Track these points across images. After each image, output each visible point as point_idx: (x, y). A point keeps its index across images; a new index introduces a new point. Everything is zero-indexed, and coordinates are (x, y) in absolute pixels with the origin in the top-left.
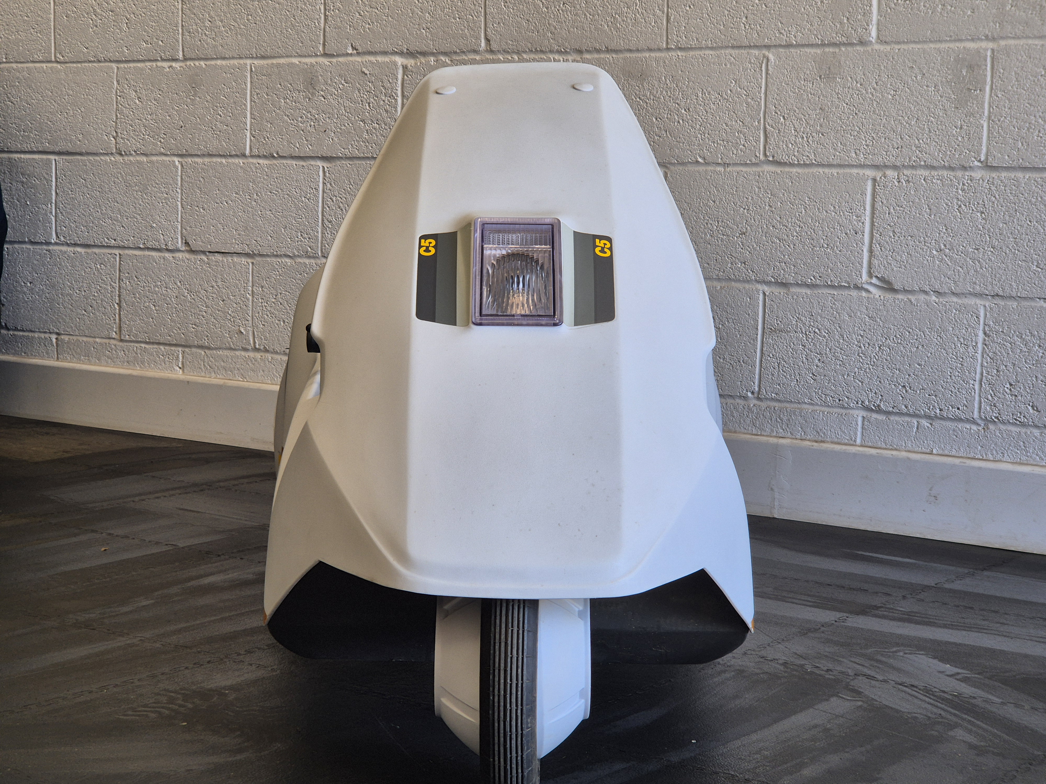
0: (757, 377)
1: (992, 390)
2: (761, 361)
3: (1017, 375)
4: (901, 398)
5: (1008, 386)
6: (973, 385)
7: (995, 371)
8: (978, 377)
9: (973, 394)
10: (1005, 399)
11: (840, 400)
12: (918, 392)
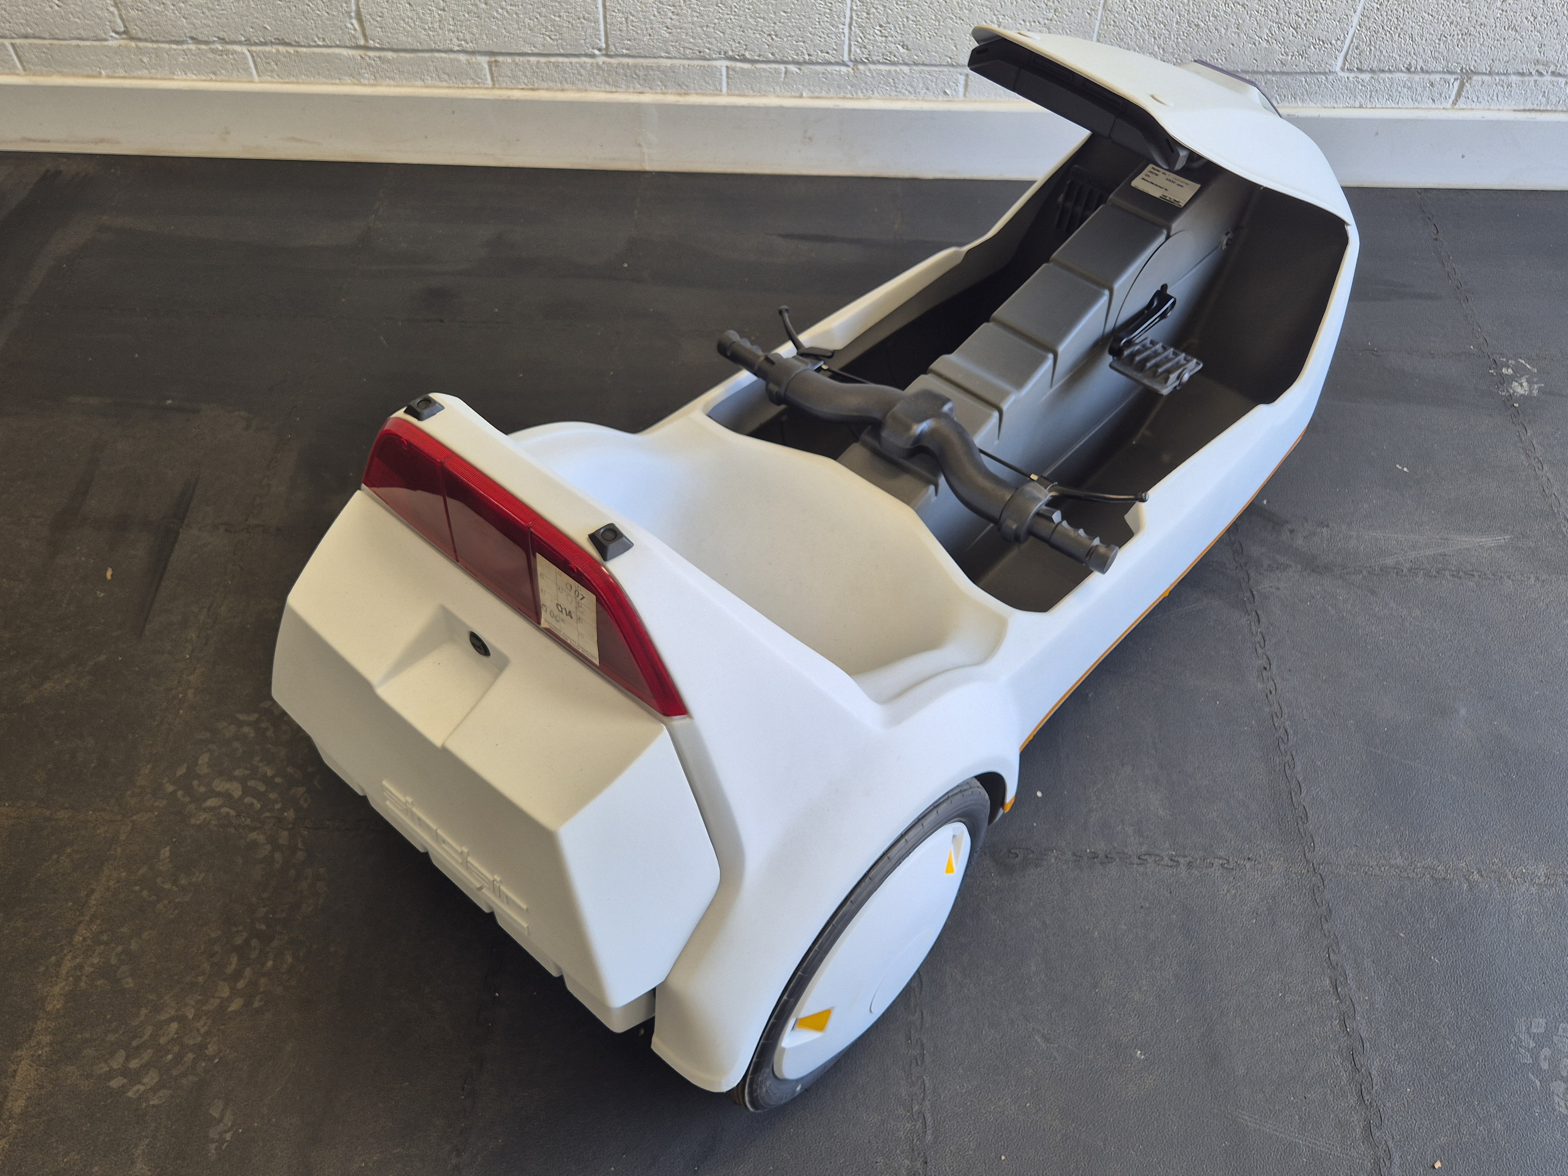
0: (602, 33)
1: (863, 33)
2: (605, 17)
3: (887, 17)
4: (767, 47)
5: (878, 28)
6: (843, 29)
7: (865, 14)
8: (847, 21)
9: (843, 38)
10: (875, 40)
11: (700, 52)
12: (785, 39)
